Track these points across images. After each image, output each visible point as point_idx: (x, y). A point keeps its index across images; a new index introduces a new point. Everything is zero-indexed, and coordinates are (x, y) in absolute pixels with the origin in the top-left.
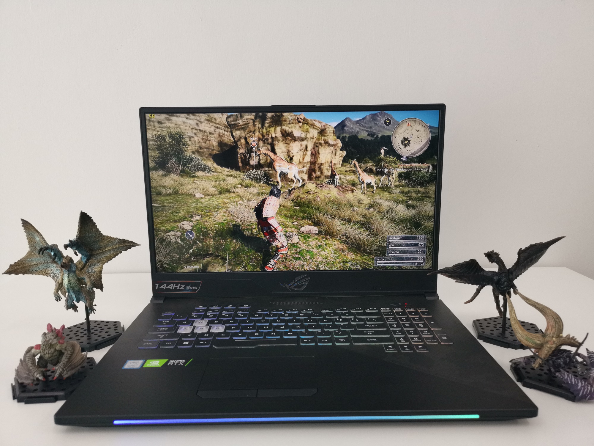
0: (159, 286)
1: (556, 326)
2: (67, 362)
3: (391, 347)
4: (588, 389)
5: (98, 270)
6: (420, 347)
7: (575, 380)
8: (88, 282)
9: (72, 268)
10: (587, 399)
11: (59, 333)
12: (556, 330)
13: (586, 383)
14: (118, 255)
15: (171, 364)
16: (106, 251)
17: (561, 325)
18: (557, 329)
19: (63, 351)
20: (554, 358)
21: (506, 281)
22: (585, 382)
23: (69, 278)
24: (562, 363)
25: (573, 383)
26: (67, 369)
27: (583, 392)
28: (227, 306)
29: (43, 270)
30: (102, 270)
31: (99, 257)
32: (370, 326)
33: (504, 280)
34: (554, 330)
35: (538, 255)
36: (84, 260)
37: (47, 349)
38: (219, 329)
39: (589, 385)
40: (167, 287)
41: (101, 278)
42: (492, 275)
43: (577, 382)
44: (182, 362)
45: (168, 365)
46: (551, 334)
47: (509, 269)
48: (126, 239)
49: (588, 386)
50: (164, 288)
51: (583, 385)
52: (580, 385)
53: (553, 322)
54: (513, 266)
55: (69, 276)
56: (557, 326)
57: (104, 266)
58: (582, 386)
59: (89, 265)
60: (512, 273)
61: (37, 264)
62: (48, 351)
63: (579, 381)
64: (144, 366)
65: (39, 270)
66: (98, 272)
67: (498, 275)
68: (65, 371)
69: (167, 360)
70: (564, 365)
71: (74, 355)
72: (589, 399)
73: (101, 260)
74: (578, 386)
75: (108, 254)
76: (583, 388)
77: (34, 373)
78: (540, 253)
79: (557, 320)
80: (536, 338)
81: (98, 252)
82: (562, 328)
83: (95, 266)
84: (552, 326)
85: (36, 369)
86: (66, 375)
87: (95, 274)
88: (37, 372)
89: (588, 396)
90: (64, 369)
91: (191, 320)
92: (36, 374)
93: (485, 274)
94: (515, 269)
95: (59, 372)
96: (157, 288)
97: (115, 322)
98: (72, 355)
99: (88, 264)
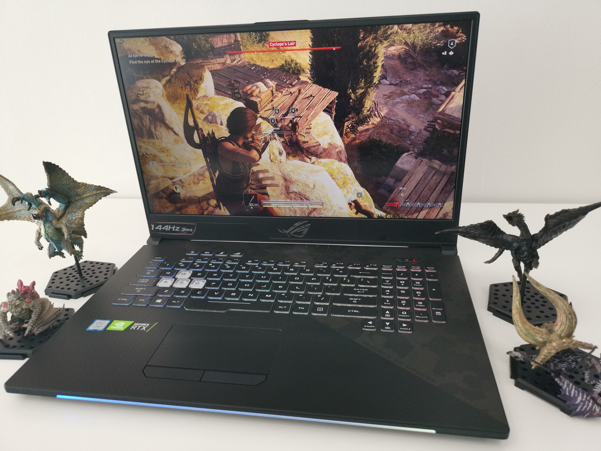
0: (155, 227)
1: (566, 322)
2: (37, 320)
3: (370, 323)
4: (588, 405)
5: (80, 217)
6: (404, 325)
7: (575, 393)
8: (65, 232)
9: (49, 217)
10: (585, 416)
11: (29, 290)
12: (566, 328)
13: (588, 398)
14: (98, 201)
15: (134, 329)
16: (85, 197)
17: (574, 322)
18: (567, 326)
19: (31, 309)
20: (557, 360)
21: (526, 251)
22: (587, 396)
23: (45, 228)
24: (563, 369)
25: (572, 396)
26: (38, 325)
27: (582, 408)
28: (218, 253)
29: (27, 216)
30: (84, 217)
31: (78, 204)
32: (360, 291)
33: (524, 249)
34: (563, 327)
35: (573, 221)
36: (63, 208)
37: (13, 308)
38: (199, 284)
39: (591, 401)
40: (163, 228)
41: (84, 225)
42: (512, 240)
43: (576, 395)
44: (145, 326)
45: (131, 329)
46: (559, 331)
47: (534, 235)
48: (102, 185)
49: (589, 402)
50: (160, 229)
51: (584, 399)
52: (580, 398)
53: (564, 318)
54: (540, 231)
55: (44, 226)
56: (568, 323)
57: (85, 212)
58: (581, 401)
59: (69, 212)
60: (537, 240)
61: (19, 211)
62: (15, 310)
63: (580, 394)
64: (108, 329)
65: (23, 216)
66: (79, 218)
67: (518, 242)
68: (36, 328)
69: (131, 322)
70: (565, 372)
71: (45, 312)
72: (588, 417)
73: (81, 207)
74: (576, 400)
75: (87, 201)
76: (582, 403)
77: (5, 330)
78: (575, 220)
79: (570, 316)
80: (539, 334)
81: (77, 199)
82: (574, 326)
83: (76, 212)
84: (563, 321)
85: (7, 326)
86: (36, 332)
87: (77, 221)
88: (7, 329)
89: (587, 413)
90: (34, 326)
91: (176, 270)
92: (6, 331)
93: (504, 237)
94: (542, 236)
95: (29, 329)
96: (153, 229)
97: (109, 264)
98: (41, 313)
99: (67, 211)
